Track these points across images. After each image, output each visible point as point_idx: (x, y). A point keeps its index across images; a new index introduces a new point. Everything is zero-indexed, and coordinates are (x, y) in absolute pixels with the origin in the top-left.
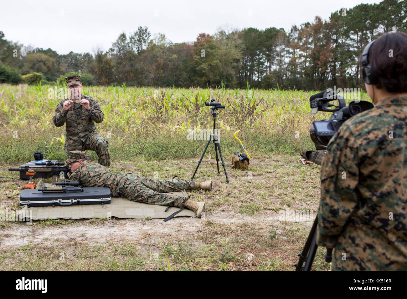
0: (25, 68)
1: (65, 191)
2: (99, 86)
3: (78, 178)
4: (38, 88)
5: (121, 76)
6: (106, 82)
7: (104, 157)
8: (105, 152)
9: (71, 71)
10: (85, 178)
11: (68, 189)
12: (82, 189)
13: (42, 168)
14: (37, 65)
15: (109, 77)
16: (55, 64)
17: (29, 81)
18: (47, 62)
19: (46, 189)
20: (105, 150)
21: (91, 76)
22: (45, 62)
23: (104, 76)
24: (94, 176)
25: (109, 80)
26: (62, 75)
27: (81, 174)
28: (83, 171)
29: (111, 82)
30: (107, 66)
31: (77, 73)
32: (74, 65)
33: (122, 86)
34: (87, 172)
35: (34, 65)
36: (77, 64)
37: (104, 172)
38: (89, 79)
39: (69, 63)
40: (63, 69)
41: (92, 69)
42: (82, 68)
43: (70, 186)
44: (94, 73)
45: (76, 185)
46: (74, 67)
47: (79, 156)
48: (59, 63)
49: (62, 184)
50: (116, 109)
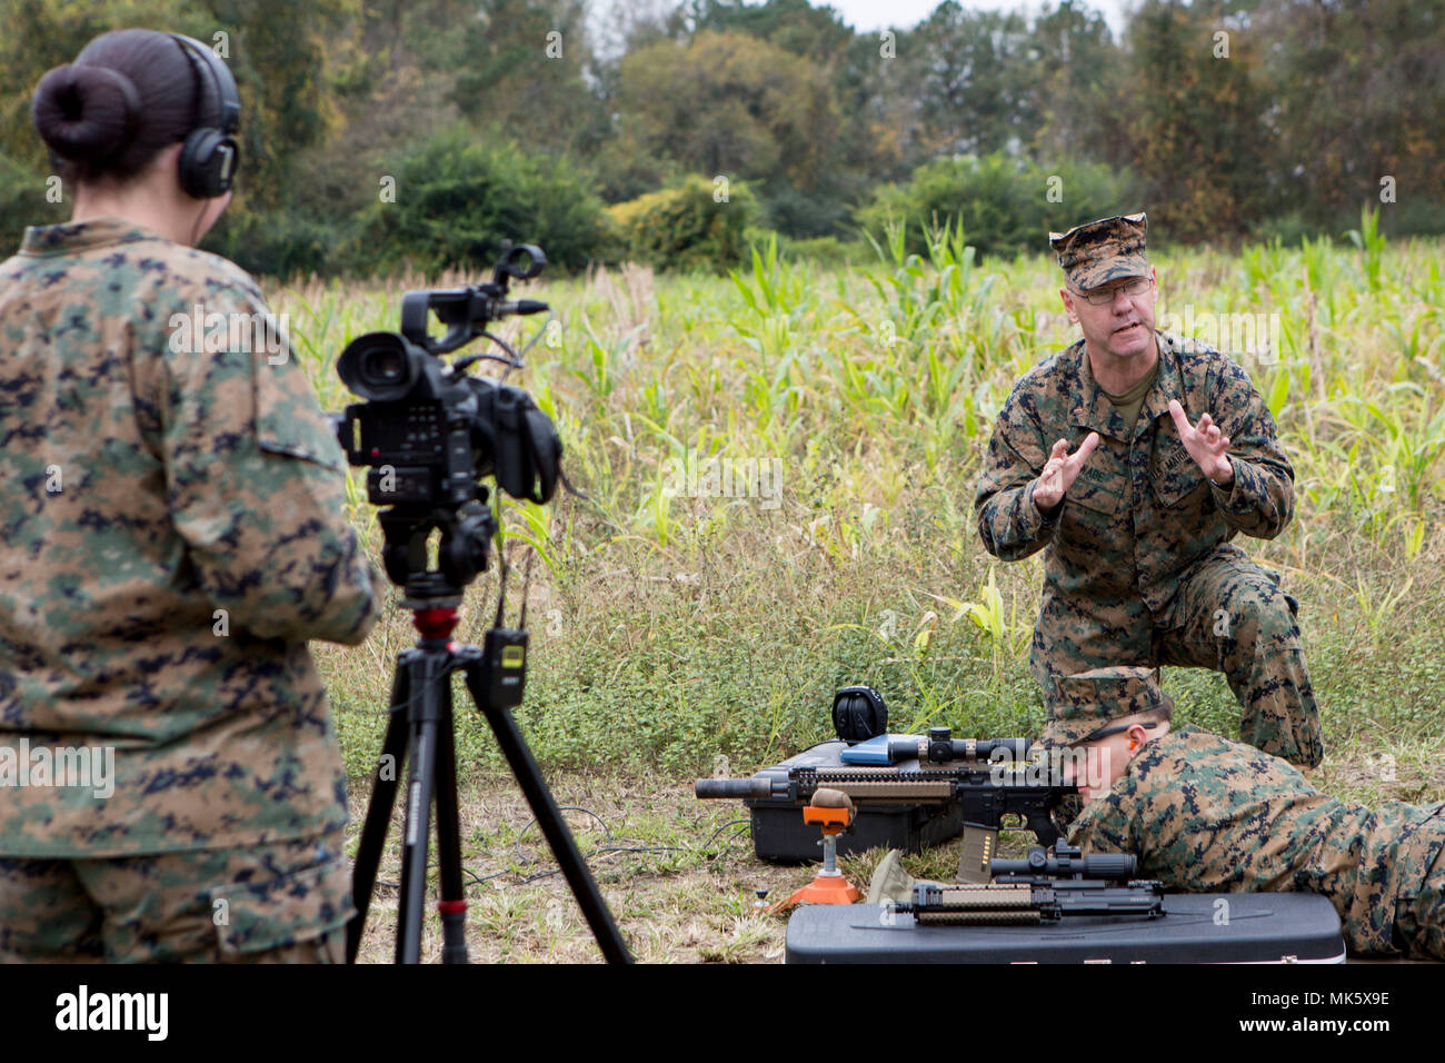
0: (625, 152)
1: (1049, 915)
2: (1167, 254)
3: (1125, 834)
4: (754, 283)
5: (1330, 157)
6: (1217, 217)
7: (1277, 702)
8: (1285, 671)
9: (950, 153)
10: (1167, 836)
11: (1071, 901)
12: (1157, 900)
13: (895, 778)
14: (706, 120)
15: (1236, 177)
16: (834, 108)
17: (657, 246)
18: (772, 94)
19: (935, 900)
20: (1278, 652)
21: (1104, 182)
22: (759, 94)
23: (1202, 174)
24: (1226, 824)
25: (1238, 199)
26: (892, 187)
27: (1140, 812)
28: (1155, 791)
29: (1257, 214)
30: (1225, 94)
31: (995, 162)
32: (970, 102)
33: (1354, 235)
34: (1179, 799)
35: (683, 119)
36: (992, 94)
37: (1290, 795)
38: (1088, 200)
39: (933, 90)
40: (890, 138)
41: (1111, 124)
42: (1033, 118)
43: (1079, 882)
44: (1124, 153)
45: (1119, 878)
46: (972, 115)
47: (1123, 694)
48: (863, 97)
49: (1032, 870)
50: (1322, 402)
